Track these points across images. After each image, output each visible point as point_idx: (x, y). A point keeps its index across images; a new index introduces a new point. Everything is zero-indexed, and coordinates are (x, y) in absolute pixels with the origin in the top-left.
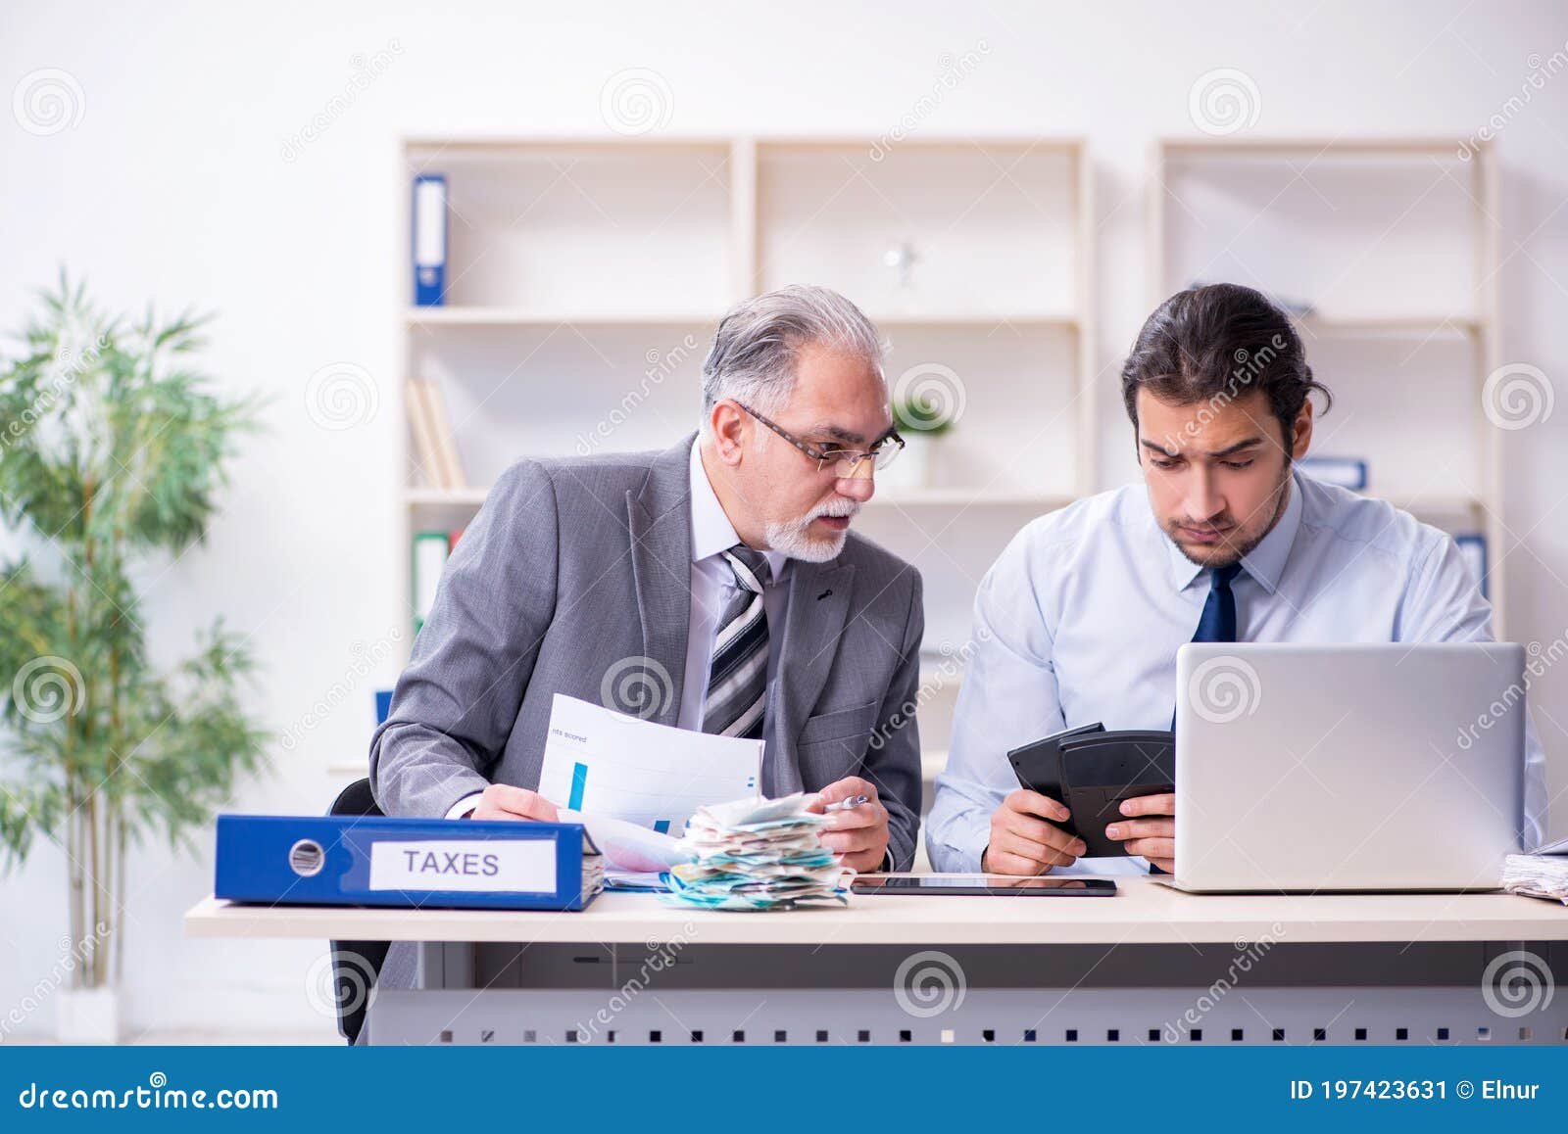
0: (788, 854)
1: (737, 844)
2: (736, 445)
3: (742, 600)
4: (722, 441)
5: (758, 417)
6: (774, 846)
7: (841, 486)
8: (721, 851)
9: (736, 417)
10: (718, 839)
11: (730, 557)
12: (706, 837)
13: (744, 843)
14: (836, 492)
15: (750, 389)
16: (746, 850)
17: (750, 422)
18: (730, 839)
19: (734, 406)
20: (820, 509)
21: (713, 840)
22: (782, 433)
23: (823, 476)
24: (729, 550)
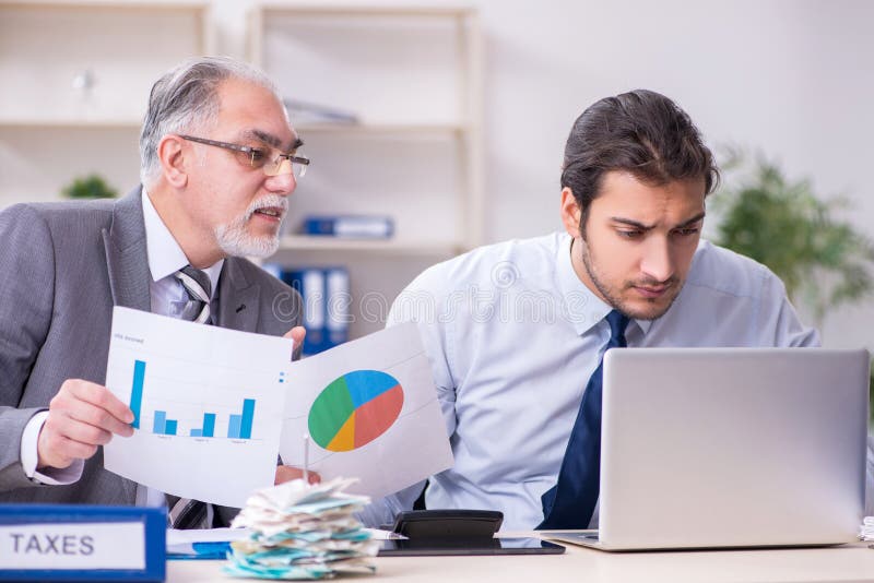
0: (336, 530)
1: (294, 524)
2: (181, 172)
3: (195, 308)
4: (170, 171)
5: (195, 140)
6: (327, 525)
7: (270, 184)
8: (283, 528)
9: (178, 148)
10: (277, 518)
11: (182, 276)
12: (264, 517)
13: (301, 522)
14: (267, 190)
15: (185, 120)
16: (304, 528)
17: (190, 147)
18: (288, 519)
19: (176, 138)
20: (256, 204)
21: (272, 520)
22: (217, 144)
23: (255, 176)
24: (181, 270)
